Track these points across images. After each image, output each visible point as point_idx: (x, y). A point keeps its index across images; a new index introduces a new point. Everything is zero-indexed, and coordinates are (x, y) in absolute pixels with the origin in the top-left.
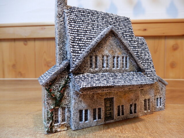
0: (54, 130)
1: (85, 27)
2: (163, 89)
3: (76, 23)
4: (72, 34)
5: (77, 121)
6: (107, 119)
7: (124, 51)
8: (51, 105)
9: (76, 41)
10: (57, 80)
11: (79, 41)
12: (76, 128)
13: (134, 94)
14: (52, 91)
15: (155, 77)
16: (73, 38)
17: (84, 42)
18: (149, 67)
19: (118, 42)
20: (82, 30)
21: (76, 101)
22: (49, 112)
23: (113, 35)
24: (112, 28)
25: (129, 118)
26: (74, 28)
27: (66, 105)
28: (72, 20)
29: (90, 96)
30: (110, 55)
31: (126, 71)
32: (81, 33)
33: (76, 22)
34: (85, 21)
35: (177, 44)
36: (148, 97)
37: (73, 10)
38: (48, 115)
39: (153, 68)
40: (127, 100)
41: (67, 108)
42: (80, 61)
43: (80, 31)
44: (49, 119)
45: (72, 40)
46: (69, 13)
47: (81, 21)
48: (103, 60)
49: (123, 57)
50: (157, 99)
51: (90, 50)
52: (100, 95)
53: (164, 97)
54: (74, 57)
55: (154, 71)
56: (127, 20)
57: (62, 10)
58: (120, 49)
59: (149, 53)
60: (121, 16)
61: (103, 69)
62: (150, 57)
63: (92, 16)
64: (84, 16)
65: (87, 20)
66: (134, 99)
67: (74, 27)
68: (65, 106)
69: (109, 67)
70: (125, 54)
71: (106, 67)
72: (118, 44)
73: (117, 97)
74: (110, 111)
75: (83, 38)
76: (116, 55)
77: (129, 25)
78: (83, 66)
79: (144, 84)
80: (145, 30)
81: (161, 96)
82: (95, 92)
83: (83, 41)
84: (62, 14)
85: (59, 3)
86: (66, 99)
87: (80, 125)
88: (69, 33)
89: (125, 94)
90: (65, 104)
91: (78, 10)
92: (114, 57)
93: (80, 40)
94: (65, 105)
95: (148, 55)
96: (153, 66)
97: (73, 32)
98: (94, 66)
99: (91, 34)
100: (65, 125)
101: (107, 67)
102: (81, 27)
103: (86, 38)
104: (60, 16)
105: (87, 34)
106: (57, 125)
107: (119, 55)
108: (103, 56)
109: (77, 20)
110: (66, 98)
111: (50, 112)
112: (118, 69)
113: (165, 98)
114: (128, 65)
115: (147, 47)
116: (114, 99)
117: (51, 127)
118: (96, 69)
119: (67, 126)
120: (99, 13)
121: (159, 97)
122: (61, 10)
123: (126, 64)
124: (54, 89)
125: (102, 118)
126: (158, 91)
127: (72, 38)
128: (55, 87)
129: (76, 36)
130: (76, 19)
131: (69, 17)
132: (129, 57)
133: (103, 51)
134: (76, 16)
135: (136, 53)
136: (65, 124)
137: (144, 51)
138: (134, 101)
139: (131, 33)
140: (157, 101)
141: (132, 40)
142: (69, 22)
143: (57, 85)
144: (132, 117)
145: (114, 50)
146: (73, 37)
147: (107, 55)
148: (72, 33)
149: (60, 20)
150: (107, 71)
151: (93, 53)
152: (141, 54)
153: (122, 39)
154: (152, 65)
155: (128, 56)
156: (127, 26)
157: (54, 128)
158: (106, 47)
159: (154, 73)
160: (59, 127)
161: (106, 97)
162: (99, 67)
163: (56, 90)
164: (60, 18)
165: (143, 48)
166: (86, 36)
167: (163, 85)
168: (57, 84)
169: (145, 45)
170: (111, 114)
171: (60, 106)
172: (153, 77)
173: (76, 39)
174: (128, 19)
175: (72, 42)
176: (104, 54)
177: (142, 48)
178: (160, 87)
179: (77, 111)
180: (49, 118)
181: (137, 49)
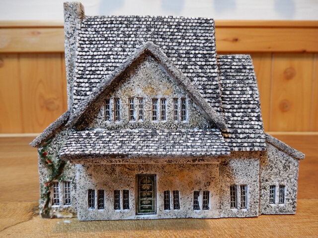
0: (51, 214)
1: (108, 49)
2: (289, 166)
3: (92, 44)
4: (81, 65)
5: (84, 207)
6: (144, 212)
7: (177, 87)
8: (46, 176)
9: (87, 75)
10: (55, 139)
11: (92, 74)
12: (83, 218)
13: (202, 172)
14: (47, 155)
15: (258, 140)
16: (82, 71)
17: (100, 76)
18: (247, 118)
19: (165, 71)
20: (101, 55)
21: (82, 174)
22: (43, 186)
23: (153, 59)
24: (149, 45)
25: (191, 218)
26: (88, 54)
27: (71, 179)
28: (86, 39)
29: (108, 169)
30: (147, 97)
31: (183, 126)
32: (98, 61)
33: (94, 42)
34: (111, 39)
35: (292, 68)
36: (242, 180)
37: (93, 23)
38: (42, 191)
39: (259, 120)
40: (187, 182)
41: (73, 183)
42: (81, 109)
43: (97, 57)
44: (43, 197)
45: (79, 74)
46: (83, 29)
47: (104, 39)
48: (132, 106)
49: (175, 100)
50: (273, 186)
51: (100, 90)
52: (128, 167)
53: (294, 185)
54: (76, 101)
55: (259, 128)
56: (206, 25)
57: (73, 26)
58: (168, 84)
59: (255, 89)
60: (193, 18)
61: (130, 122)
62: (255, 96)
63: (127, 27)
64: (111, 29)
65: (115, 37)
66: (204, 182)
67: (88, 51)
68: (69, 180)
69: (144, 118)
70: (180, 93)
71: (137, 119)
72: (163, 74)
73: (163, 175)
74: (150, 199)
75: (101, 68)
76: (159, 97)
77: (207, 34)
78: (93, 118)
79: (198, 154)
80: (236, 40)
81: (282, 183)
82: (95, 162)
83: (98, 74)
84: (73, 31)
85: (67, 16)
86: (70, 170)
87: (90, 214)
88: (77, 62)
89: (181, 171)
90: (69, 176)
91: (101, 21)
92: (155, 100)
93: (94, 73)
94: (68, 178)
95: (250, 92)
96: (258, 117)
97: (83, 61)
98: (112, 118)
99: (117, 61)
100: (69, 209)
101: (140, 118)
102: (101, 49)
103: (105, 69)
104: (69, 37)
105: (109, 60)
106: (57, 208)
107: (166, 97)
108: (131, 99)
109: (96, 39)
110: (70, 168)
111: (45, 186)
112: (165, 121)
113: (296, 188)
114: (187, 116)
115: (254, 74)
116: (158, 178)
117: (46, 209)
118: (117, 122)
119: (73, 211)
120: (143, 20)
121: (277, 184)
122: (71, 26)
123: (183, 113)
124: (51, 152)
125: (130, 207)
126: (275, 170)
127: (80, 70)
128: (51, 149)
129: (89, 67)
130: (93, 37)
131: (81, 35)
132: (189, 99)
133: (132, 90)
134: (96, 31)
135: (212, 89)
136: (69, 207)
137: (242, 85)
138: (202, 185)
139: (207, 50)
140: (272, 192)
141: (208, 63)
142: (80, 44)
143: (55, 146)
144: (200, 217)
145: (155, 88)
146: (82, 69)
147: (140, 96)
148: (81, 63)
149: (70, 42)
150: (139, 126)
151: (111, 94)
152: (233, 90)
153: (168, 66)
154: (256, 115)
155: (186, 97)
156: (201, 36)
157: (51, 211)
158: (137, 83)
159: (257, 131)
160: (60, 211)
161: (139, 173)
162: (123, 118)
163: (53, 154)
164: (70, 40)
165: (241, 78)
166: (107, 65)
167: (291, 159)
168: (55, 144)
169: (248, 71)
170: (151, 205)
171: (60, 179)
172: (252, 140)
173: (87, 72)
174: (207, 21)
175: (78, 78)
176: (132, 96)
177: (238, 78)
178: (281, 162)
179: (83, 190)
180: (44, 194)
181: (217, 81)
